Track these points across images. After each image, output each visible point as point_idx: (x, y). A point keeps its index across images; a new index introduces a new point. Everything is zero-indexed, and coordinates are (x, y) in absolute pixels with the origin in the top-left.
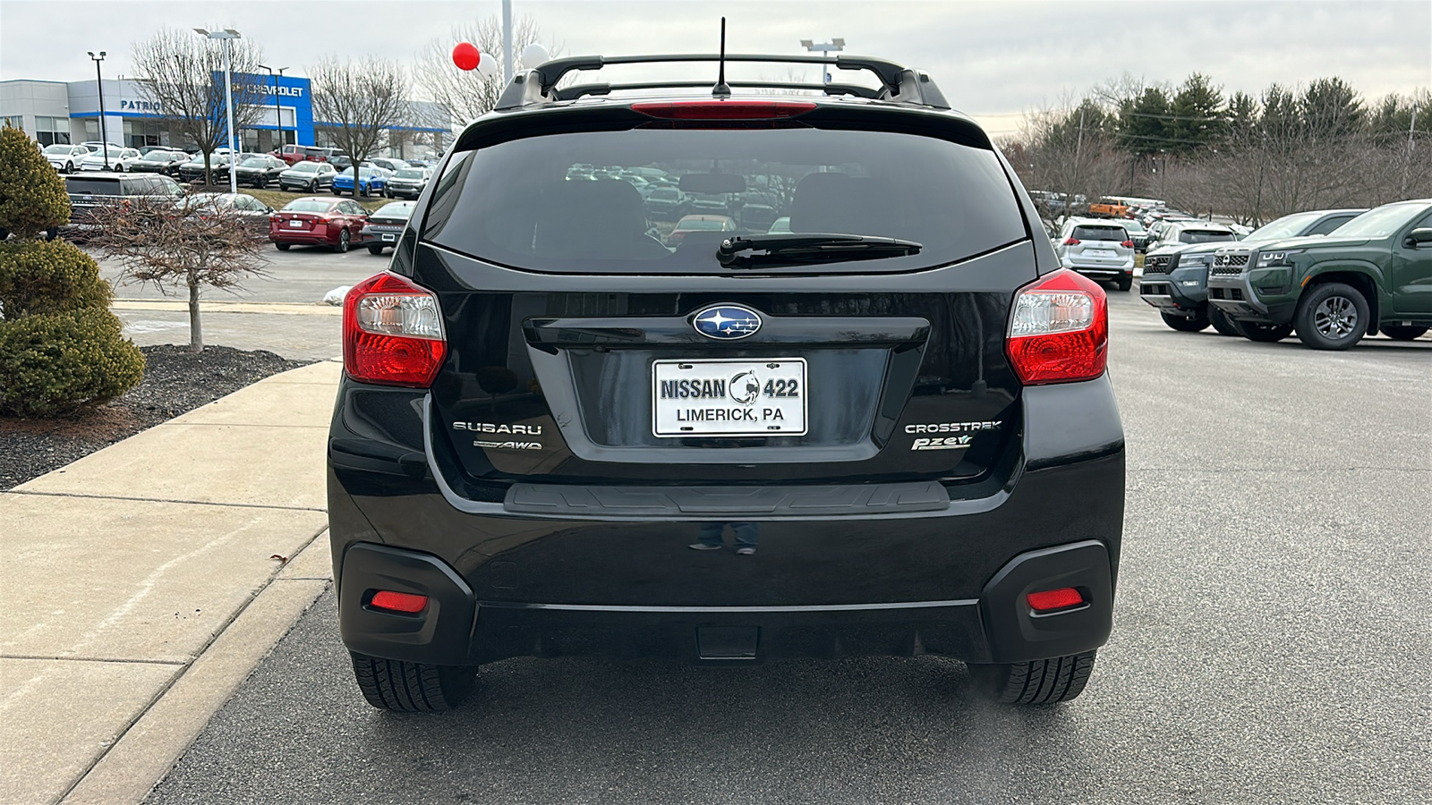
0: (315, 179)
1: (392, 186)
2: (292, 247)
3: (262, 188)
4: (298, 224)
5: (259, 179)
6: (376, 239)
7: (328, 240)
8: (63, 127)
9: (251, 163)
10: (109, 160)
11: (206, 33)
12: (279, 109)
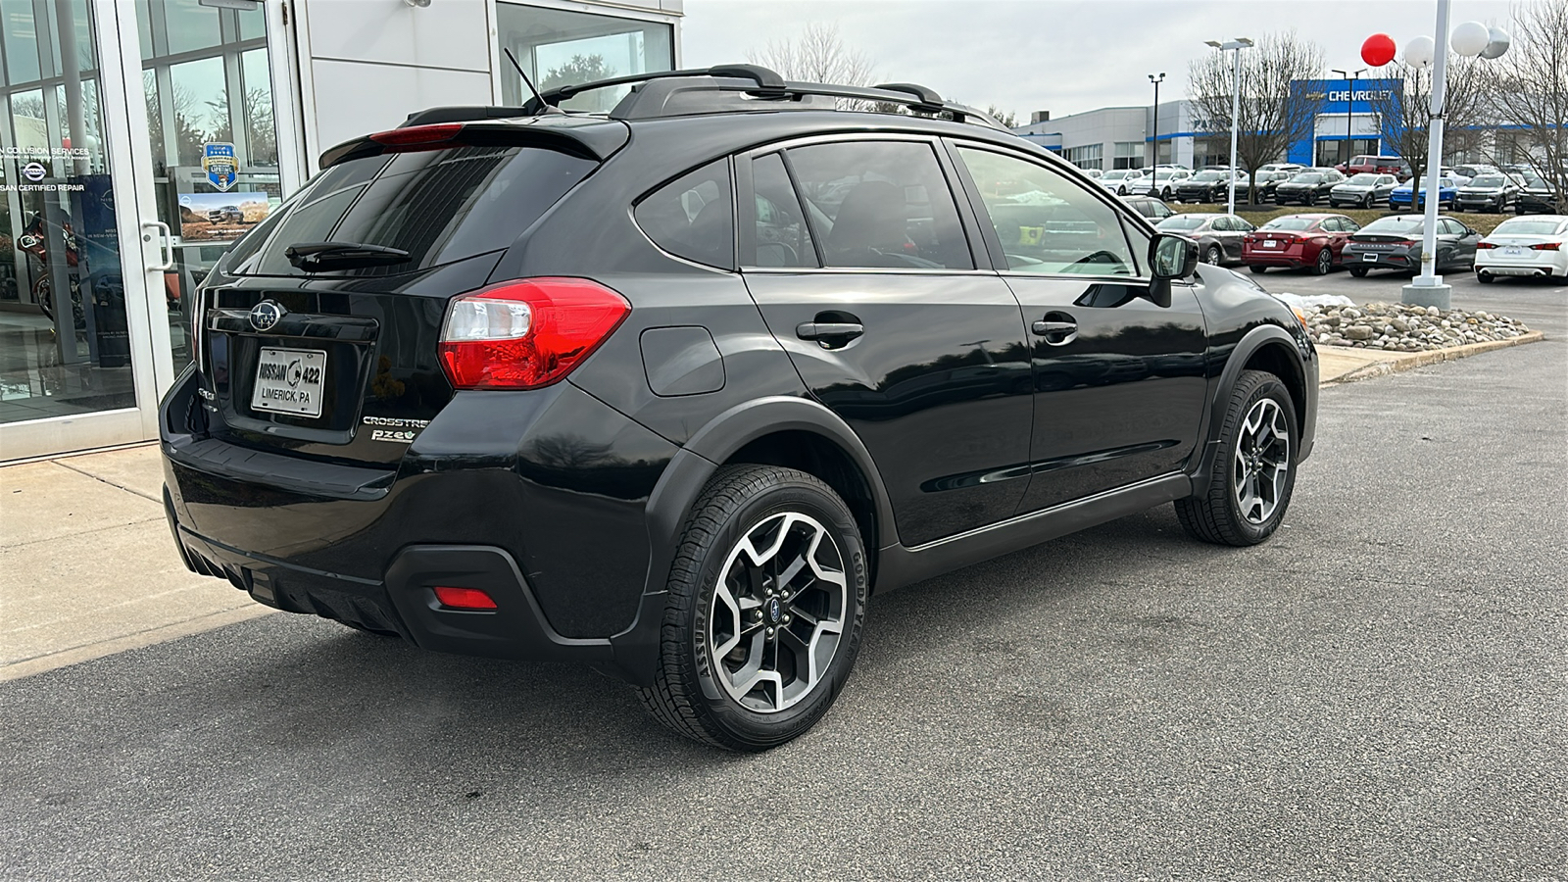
0: (1371, 193)
1: (1461, 196)
2: (1268, 269)
3: (1310, 205)
4: (1272, 244)
5: (1308, 196)
6: (1356, 259)
7: (1303, 261)
8: (1140, 151)
9: (1303, 179)
10: (1157, 182)
11: (1217, 45)
12: (1350, 116)
